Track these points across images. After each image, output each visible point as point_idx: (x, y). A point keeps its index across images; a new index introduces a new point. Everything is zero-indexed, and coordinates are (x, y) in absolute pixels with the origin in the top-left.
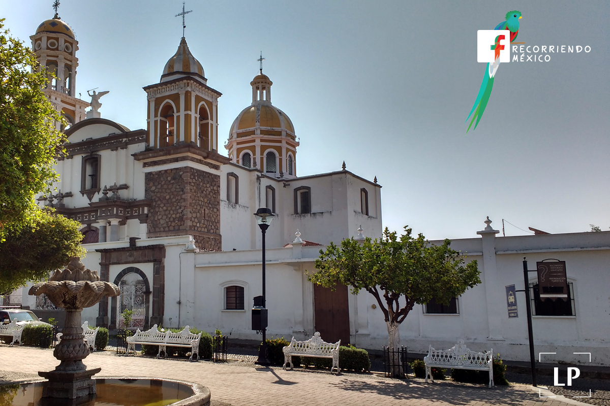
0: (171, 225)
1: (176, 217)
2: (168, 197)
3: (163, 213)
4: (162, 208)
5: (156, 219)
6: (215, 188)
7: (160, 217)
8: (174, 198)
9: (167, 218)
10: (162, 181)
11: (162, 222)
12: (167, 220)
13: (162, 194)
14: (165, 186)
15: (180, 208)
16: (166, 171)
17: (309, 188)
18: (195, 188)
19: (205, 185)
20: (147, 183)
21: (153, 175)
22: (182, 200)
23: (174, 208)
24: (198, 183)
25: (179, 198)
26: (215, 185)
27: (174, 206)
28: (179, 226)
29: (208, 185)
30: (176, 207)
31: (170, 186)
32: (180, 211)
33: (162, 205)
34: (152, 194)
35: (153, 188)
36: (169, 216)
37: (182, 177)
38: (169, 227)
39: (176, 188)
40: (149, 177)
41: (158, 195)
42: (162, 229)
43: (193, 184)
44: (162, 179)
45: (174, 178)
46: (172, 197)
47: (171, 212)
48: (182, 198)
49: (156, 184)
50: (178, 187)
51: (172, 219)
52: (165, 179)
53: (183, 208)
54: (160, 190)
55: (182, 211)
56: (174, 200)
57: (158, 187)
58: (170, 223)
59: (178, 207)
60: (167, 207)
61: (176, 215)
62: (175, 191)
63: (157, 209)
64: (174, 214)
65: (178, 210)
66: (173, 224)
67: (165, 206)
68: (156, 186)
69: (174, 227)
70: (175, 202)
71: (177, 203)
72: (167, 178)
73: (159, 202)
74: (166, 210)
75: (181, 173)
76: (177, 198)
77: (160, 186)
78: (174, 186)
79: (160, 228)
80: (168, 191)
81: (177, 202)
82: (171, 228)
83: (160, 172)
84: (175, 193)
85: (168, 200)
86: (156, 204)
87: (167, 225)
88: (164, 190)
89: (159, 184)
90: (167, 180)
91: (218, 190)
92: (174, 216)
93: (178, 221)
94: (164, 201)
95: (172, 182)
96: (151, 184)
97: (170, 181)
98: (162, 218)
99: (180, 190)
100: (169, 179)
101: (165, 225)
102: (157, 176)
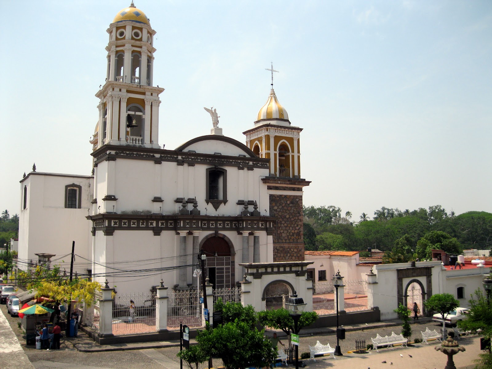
0: (291, 238)
1: (294, 233)
2: (287, 216)
3: (284, 228)
4: (284, 224)
5: (279, 232)
7: (282, 231)
9: (287, 232)
10: (283, 203)
11: (284, 235)
12: (288, 234)
13: (283, 214)
14: (285, 208)
15: (297, 226)
16: (286, 196)
20: (270, 203)
21: (275, 197)
22: (299, 221)
23: (293, 226)
25: (297, 218)
27: (292, 224)
28: (297, 239)
30: (294, 225)
31: (289, 208)
32: (297, 228)
33: (283, 222)
34: (275, 212)
35: (276, 208)
36: (290, 231)
37: (298, 202)
38: (289, 240)
40: (272, 198)
41: (280, 214)
42: (284, 241)
44: (282, 201)
45: (292, 203)
46: (291, 217)
47: (291, 228)
48: (298, 219)
49: (278, 204)
50: (295, 210)
51: (291, 234)
52: (285, 202)
53: (299, 226)
54: (281, 210)
55: (299, 228)
56: (292, 219)
58: (290, 236)
59: (296, 225)
60: (287, 224)
61: (294, 231)
63: (279, 225)
64: (292, 230)
66: (293, 238)
67: (285, 223)
68: (278, 207)
69: (293, 239)
70: (293, 221)
71: (295, 222)
73: (281, 220)
74: (287, 226)
75: (297, 200)
76: (295, 218)
77: (281, 207)
78: (293, 208)
79: (282, 240)
80: (288, 212)
81: (295, 221)
82: (291, 241)
83: (281, 195)
85: (288, 219)
86: (278, 220)
87: (288, 238)
88: (284, 211)
89: (280, 205)
92: (293, 231)
93: (296, 235)
94: (285, 219)
95: (291, 205)
96: (274, 204)
97: (289, 204)
98: (283, 232)
99: (297, 212)
100: (288, 202)
101: (286, 238)
102: (278, 198)
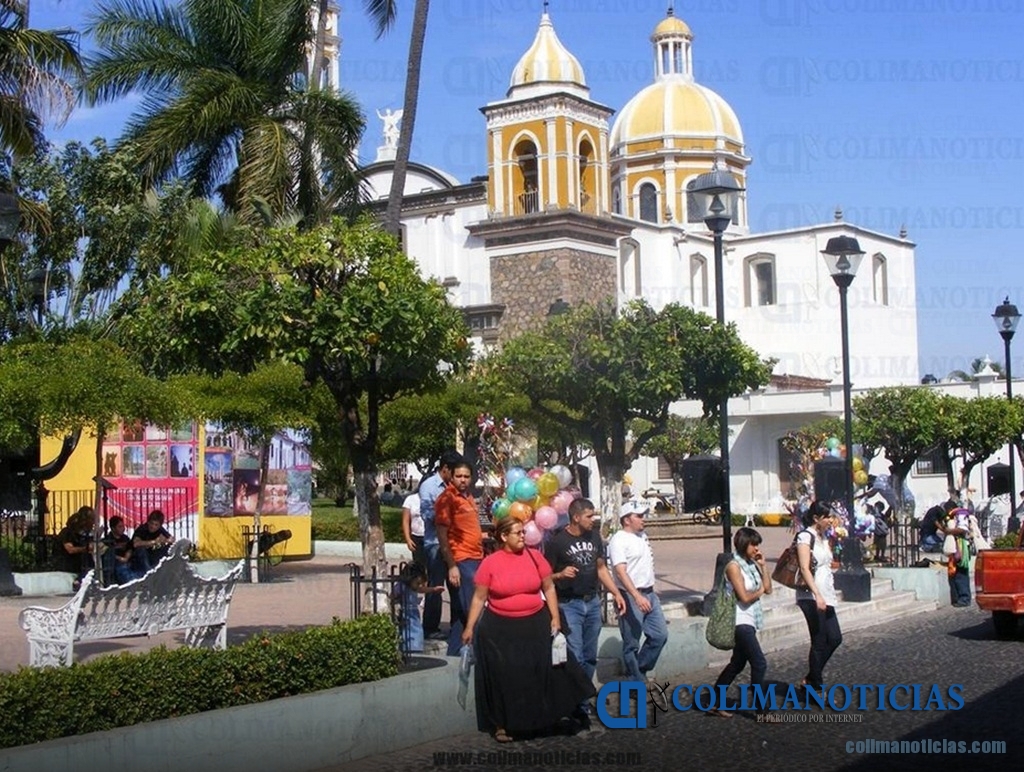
2: (532, 299)
3: (524, 326)
4: (523, 318)
5: (513, 336)
6: (609, 279)
7: (519, 334)
8: (542, 301)
10: (521, 273)
13: (521, 295)
14: (527, 281)
16: (526, 255)
17: (772, 256)
18: (577, 282)
19: (592, 277)
20: (494, 276)
21: (505, 261)
23: (543, 318)
24: (583, 274)
25: (553, 301)
26: (609, 274)
27: (543, 315)
29: (598, 276)
31: (536, 281)
33: (522, 313)
34: (504, 294)
35: (506, 284)
37: (556, 265)
39: (546, 285)
40: (498, 266)
41: (515, 296)
43: (574, 277)
44: (520, 268)
45: (541, 268)
46: (540, 299)
47: (540, 325)
49: (511, 276)
50: (549, 283)
52: (527, 269)
54: (518, 288)
57: (514, 282)
60: (532, 317)
62: (545, 289)
63: (514, 320)
64: (543, 328)
67: (527, 314)
68: (511, 281)
70: (546, 307)
72: (529, 267)
73: (517, 308)
75: (554, 259)
78: (544, 280)
80: (532, 289)
83: (516, 256)
84: (546, 293)
85: (532, 305)
86: (512, 311)
88: (524, 288)
89: (515, 276)
90: (530, 270)
91: (613, 283)
94: (526, 307)
95: (539, 273)
96: (502, 277)
97: (535, 273)
99: (553, 287)
100: (533, 268)
102: (510, 263)
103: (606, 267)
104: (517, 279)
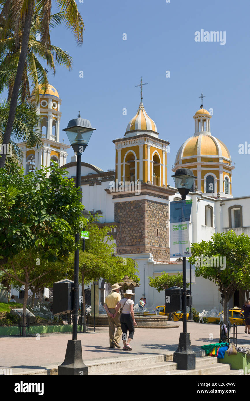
0: (133, 241)
1: (137, 236)
2: (131, 221)
3: (127, 232)
4: (127, 228)
5: (123, 236)
6: (165, 213)
7: (125, 235)
8: (135, 222)
9: (130, 236)
10: (127, 209)
11: (127, 239)
12: (131, 238)
13: (127, 219)
14: (129, 213)
15: (140, 229)
16: (130, 202)
17: (241, 207)
18: (150, 214)
19: (157, 212)
20: (116, 210)
21: (120, 205)
22: (141, 224)
23: (135, 229)
24: (153, 211)
25: (139, 222)
26: (165, 211)
27: (135, 228)
28: (139, 242)
29: (160, 212)
30: (137, 228)
31: (133, 213)
32: (140, 231)
33: (127, 227)
34: (120, 218)
35: (121, 214)
36: (132, 234)
37: (141, 206)
38: (132, 242)
39: (137, 215)
40: (117, 206)
41: (124, 219)
42: (127, 244)
43: (149, 212)
44: (127, 208)
45: (135, 208)
46: (134, 221)
47: (134, 232)
48: (141, 222)
49: (123, 211)
50: (138, 214)
51: (134, 237)
53: (142, 229)
54: (126, 216)
55: (142, 231)
56: (135, 223)
57: (124, 213)
58: (133, 240)
59: (138, 229)
60: (131, 228)
61: (137, 234)
63: (123, 230)
64: (135, 233)
65: (138, 230)
66: (135, 241)
67: (129, 227)
68: (122, 213)
69: (136, 242)
70: (137, 224)
71: (138, 226)
72: (130, 207)
73: (125, 224)
74: (130, 230)
75: (140, 204)
76: (138, 222)
77: (125, 213)
78: (136, 213)
79: (125, 243)
80: (131, 216)
81: (138, 224)
82: (134, 243)
83: (125, 202)
84: (137, 218)
85: (131, 223)
86: (123, 225)
87: (131, 241)
88: (128, 216)
89: (125, 211)
91: (167, 215)
92: (136, 235)
93: (139, 238)
94: (128, 224)
95: (134, 210)
96: (119, 211)
97: (132, 210)
98: (127, 236)
99: (140, 216)
100: (132, 208)
101: (129, 241)
102: (123, 205)
103: (164, 208)
104: (125, 212)
